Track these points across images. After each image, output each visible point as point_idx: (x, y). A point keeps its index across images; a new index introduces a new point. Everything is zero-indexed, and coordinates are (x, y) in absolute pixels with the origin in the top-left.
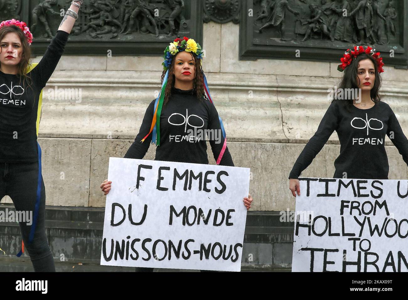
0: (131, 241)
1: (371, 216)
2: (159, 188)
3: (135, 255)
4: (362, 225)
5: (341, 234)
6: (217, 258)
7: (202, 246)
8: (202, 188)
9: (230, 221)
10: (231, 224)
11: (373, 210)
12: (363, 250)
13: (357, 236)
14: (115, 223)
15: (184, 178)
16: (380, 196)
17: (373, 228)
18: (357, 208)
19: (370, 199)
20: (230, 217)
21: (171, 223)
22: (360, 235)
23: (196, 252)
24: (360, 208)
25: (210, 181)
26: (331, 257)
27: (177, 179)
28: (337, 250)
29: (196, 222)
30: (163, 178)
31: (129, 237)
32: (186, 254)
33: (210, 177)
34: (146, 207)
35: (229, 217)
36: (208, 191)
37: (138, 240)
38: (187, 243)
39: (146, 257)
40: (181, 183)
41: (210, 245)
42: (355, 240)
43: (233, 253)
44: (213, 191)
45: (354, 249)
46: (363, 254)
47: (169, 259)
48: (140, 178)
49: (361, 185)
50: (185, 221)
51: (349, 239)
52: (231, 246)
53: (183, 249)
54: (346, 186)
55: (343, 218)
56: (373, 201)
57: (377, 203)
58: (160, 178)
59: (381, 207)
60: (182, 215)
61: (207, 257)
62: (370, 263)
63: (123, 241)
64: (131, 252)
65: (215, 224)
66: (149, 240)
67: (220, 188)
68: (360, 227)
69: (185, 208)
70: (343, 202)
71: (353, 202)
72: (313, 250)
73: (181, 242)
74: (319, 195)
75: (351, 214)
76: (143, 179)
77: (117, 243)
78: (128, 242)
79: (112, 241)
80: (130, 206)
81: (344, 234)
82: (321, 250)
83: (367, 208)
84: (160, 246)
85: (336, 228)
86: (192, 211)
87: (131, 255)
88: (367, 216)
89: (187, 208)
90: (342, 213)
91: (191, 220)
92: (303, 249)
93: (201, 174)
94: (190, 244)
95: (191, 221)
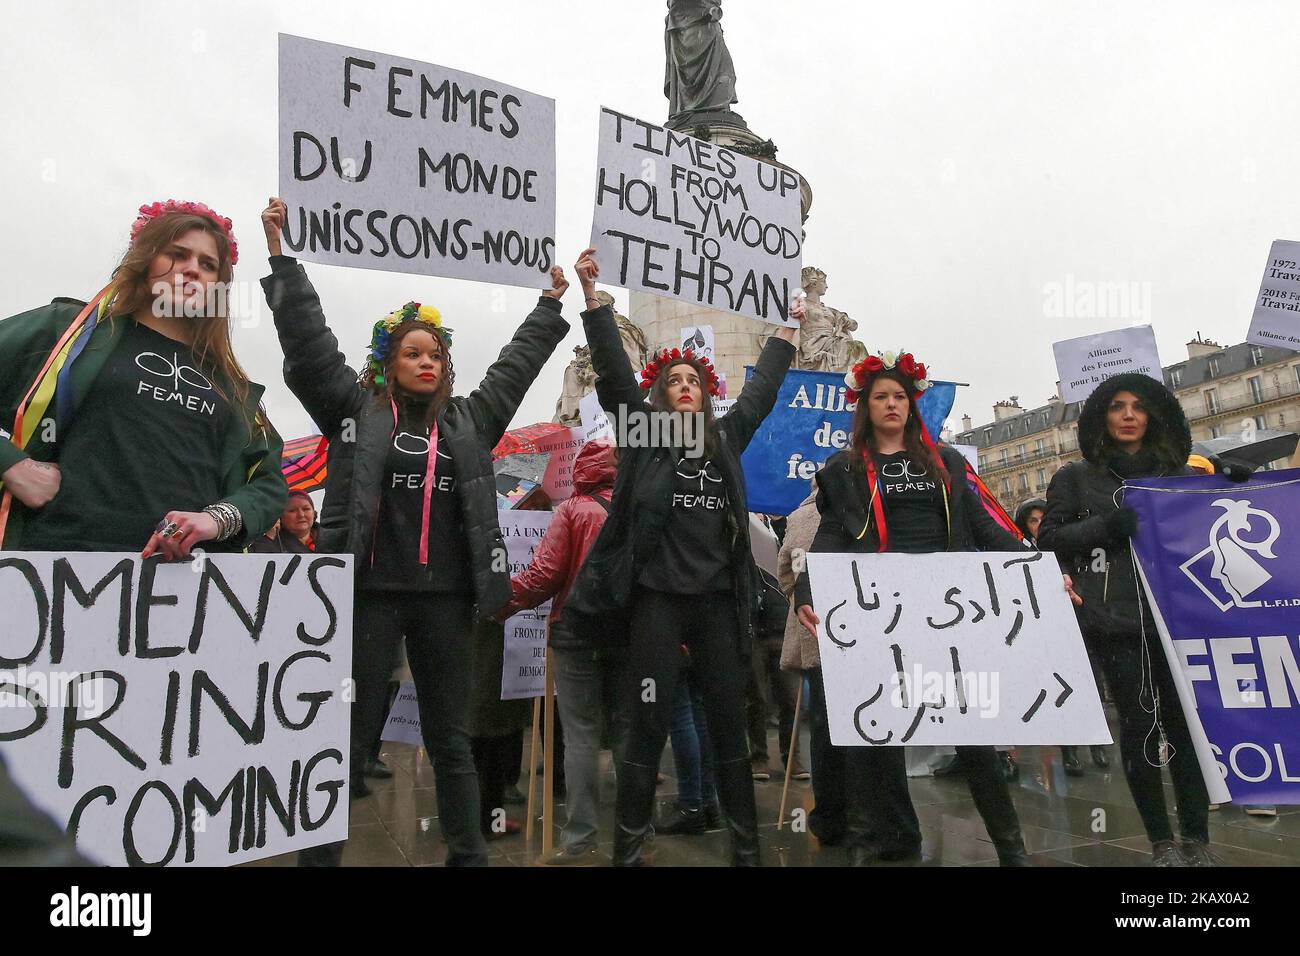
0: (342, 213)
1: (719, 202)
2: (392, 109)
3: (354, 245)
4: (706, 214)
5: (673, 221)
6: (515, 262)
7: (487, 235)
8: (478, 123)
9: (531, 193)
10: (532, 199)
11: (722, 194)
12: (708, 257)
13: (698, 230)
14: (304, 173)
15: (443, 96)
16: (732, 175)
17: (724, 223)
18: (697, 183)
19: (716, 174)
20: (530, 186)
21: (423, 183)
22: (704, 230)
23: (476, 246)
24: (703, 184)
25: (490, 110)
26: (656, 255)
27: (429, 96)
28: (666, 247)
29: (472, 186)
30: (399, 91)
31: (337, 206)
32: (459, 249)
33: (489, 102)
34: (368, 145)
35: (528, 185)
36: (489, 129)
37: (359, 213)
38: (457, 227)
39: (380, 248)
40: (436, 106)
41: (500, 235)
42: (695, 236)
43: (541, 255)
44: (497, 130)
45: (694, 252)
46: (707, 262)
47: (427, 255)
48: (350, 87)
49: (702, 149)
50: (451, 183)
51: (686, 232)
52: (536, 241)
53: (451, 238)
54: (680, 144)
55: (675, 193)
56: (722, 180)
57: (727, 184)
58: (393, 92)
59: (734, 193)
60: (443, 170)
61: (498, 259)
62: (719, 282)
63: (326, 214)
64: (344, 236)
65: (505, 195)
66: (383, 214)
67: (509, 127)
68: (703, 217)
69: (448, 156)
70: (675, 168)
71: (690, 173)
72: (627, 238)
73: (445, 223)
74: (636, 146)
75: (688, 190)
76: (358, 88)
77: (314, 216)
78: (337, 216)
79: (302, 209)
80: (334, 141)
81: (678, 222)
82: (641, 240)
83: (713, 189)
84: (405, 228)
85: (665, 207)
86: (461, 163)
87: (346, 243)
88: (714, 202)
89: (453, 156)
90: (674, 185)
91: (462, 182)
92: (609, 232)
93: (472, 94)
94: (463, 229)
95: (462, 184)
